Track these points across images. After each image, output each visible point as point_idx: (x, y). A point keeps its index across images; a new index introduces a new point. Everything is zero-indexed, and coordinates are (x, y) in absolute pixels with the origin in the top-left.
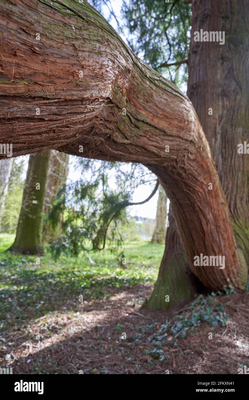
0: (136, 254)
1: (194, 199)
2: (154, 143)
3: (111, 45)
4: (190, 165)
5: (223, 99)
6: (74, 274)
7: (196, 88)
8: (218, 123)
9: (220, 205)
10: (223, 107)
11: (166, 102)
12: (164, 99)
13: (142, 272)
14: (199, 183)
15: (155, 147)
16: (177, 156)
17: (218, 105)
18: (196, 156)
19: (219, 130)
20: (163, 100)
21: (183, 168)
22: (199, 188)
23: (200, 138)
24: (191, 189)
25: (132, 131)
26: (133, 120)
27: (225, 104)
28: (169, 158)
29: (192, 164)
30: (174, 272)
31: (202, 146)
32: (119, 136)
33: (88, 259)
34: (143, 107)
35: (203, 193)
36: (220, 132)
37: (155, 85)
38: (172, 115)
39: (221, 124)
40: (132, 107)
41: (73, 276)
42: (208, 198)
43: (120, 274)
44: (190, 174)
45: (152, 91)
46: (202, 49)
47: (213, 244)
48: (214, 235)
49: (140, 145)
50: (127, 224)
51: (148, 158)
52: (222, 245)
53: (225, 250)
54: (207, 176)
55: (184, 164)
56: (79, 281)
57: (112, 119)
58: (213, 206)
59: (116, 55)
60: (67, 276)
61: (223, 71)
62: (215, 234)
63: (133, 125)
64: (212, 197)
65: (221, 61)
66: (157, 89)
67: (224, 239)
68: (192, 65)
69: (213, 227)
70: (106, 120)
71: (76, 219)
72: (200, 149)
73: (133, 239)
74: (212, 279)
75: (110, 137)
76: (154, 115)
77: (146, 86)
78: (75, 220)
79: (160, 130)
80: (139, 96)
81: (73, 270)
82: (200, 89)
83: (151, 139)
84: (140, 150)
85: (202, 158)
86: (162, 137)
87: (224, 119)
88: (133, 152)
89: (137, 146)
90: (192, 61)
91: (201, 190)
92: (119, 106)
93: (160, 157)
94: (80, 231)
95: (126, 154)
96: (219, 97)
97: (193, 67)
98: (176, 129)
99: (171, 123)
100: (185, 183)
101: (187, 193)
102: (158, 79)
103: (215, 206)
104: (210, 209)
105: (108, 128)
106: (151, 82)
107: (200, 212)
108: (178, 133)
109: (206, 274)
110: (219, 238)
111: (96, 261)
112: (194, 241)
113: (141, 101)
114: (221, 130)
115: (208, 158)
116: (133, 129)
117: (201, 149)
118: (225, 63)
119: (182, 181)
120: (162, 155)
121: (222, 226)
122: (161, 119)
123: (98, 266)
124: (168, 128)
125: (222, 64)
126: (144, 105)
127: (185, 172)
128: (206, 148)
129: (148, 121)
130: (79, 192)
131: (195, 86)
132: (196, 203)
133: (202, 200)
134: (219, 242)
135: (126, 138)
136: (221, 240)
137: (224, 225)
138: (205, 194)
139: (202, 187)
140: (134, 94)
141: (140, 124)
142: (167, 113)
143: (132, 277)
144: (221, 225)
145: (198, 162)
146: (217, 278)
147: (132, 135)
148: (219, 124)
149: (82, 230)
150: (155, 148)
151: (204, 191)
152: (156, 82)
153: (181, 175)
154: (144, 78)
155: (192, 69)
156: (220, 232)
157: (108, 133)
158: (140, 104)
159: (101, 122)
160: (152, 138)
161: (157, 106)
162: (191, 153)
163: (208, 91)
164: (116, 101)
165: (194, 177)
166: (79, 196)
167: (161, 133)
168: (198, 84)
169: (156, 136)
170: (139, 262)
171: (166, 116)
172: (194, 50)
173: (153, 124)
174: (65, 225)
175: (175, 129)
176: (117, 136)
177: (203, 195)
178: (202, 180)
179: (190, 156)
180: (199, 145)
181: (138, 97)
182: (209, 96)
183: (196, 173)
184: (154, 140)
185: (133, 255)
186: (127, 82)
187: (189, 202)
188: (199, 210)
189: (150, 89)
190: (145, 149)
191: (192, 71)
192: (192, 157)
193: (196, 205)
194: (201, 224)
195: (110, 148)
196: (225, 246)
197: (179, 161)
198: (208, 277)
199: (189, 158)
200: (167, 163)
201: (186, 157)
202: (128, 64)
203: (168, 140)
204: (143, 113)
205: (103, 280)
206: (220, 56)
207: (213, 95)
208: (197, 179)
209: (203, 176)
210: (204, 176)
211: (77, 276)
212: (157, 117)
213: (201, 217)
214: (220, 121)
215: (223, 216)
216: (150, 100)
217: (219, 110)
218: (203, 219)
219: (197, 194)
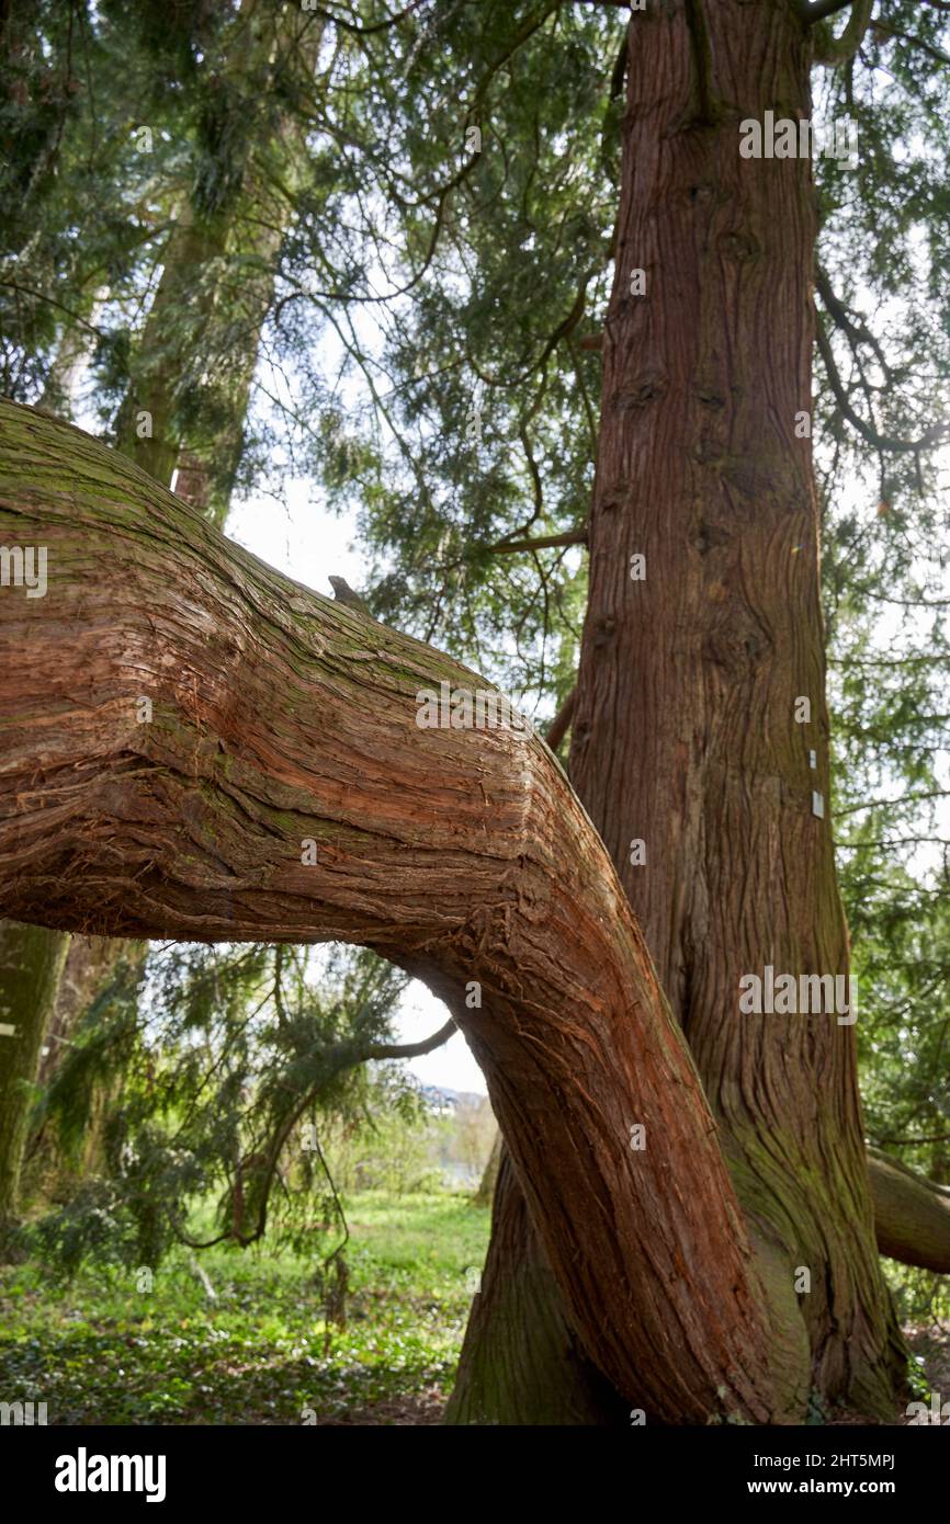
0: (407, 1255)
1: (560, 1067)
2: (355, 882)
3: (144, 578)
4: (530, 942)
5: (707, 672)
6: (133, 1346)
7: (612, 631)
8: (691, 758)
9: (665, 1087)
10: (710, 701)
11: (398, 735)
12: (391, 725)
13: (423, 1335)
14: (573, 1007)
15: (362, 891)
16: (468, 914)
17: (693, 696)
18: (553, 909)
19: (694, 783)
20: (385, 730)
21: (500, 953)
22: (573, 1025)
23: (568, 842)
24: (545, 1029)
25: (254, 845)
26: (253, 809)
27: (717, 689)
28: (431, 924)
29: (536, 940)
30: (522, 1348)
31: (576, 871)
32: (200, 866)
33: (197, 1278)
34: (296, 761)
35: (594, 1046)
36: (701, 791)
37: (353, 680)
38: (426, 777)
39: (704, 761)
40: (246, 767)
41: (129, 1357)
42: (615, 1062)
43: (326, 1345)
44: (531, 973)
45: (336, 702)
46: (635, 500)
47: (645, 1242)
48: (649, 1205)
49: (291, 889)
50: (366, 1127)
51: (342, 927)
52: (686, 1246)
53: (699, 1265)
54: (601, 979)
55: (504, 941)
56: (148, 1383)
57: (159, 812)
58: (638, 1091)
59: (164, 607)
60: (100, 1360)
61: (708, 577)
62: (652, 1201)
63: (254, 827)
64: (631, 1059)
65: (699, 544)
66: (360, 695)
67: (690, 1222)
68: (603, 551)
69: (641, 1175)
70: (123, 822)
71: (165, 1109)
72: (567, 883)
73: (407, 1183)
74: (657, 1387)
75: (157, 871)
76: (344, 787)
77: (305, 687)
78: (158, 1116)
79: (376, 835)
80: (277, 725)
81: (135, 1328)
82: (626, 637)
83: (335, 868)
84: (298, 907)
85: (579, 915)
86: (388, 857)
87: (714, 743)
88: (267, 914)
89: (284, 894)
90: (600, 535)
91: (581, 1033)
92: (185, 771)
93: (393, 922)
94: (171, 1159)
95: (241, 924)
96: (693, 667)
97: (606, 556)
98: (446, 825)
99: (421, 807)
100: (517, 1006)
101: (531, 1041)
102: (368, 655)
103: (646, 1092)
104: (625, 1104)
105: (141, 845)
106: (332, 671)
107: (587, 1116)
108: (458, 839)
109: (633, 1365)
110: (670, 1218)
111: (239, 1286)
112: (573, 1232)
113: (287, 743)
114: (704, 784)
115: (605, 913)
116: (256, 838)
117: (573, 883)
118: (714, 550)
119: (503, 998)
120: (396, 916)
121: (679, 1171)
122: (376, 796)
123: (246, 1306)
124: (408, 823)
125: (704, 552)
126: (298, 756)
127: (513, 967)
128: (597, 877)
129: (319, 807)
130: (180, 997)
131: (609, 624)
132: (566, 1080)
133: (590, 1069)
134: (668, 1235)
135: (231, 872)
136: (680, 1228)
137: (688, 1167)
138: (602, 1047)
139: (586, 1020)
140: (253, 722)
141: (284, 822)
142: (405, 773)
143: (373, 1361)
144: (673, 1165)
145: (561, 931)
146: (675, 1381)
147: (255, 861)
148: (697, 762)
149: (180, 1156)
150: (363, 898)
151: (598, 1036)
152: (357, 671)
153: (499, 977)
154: (303, 662)
155: (602, 564)
156: (669, 1194)
157: (147, 862)
158: (279, 752)
159: (105, 830)
160: (344, 862)
161: (359, 755)
162: (528, 900)
163: (654, 645)
164: (167, 754)
165: (551, 987)
166: (181, 1014)
167: (380, 843)
168: (621, 616)
169: (361, 855)
170: (416, 1291)
171: (397, 784)
172: (610, 501)
173: (339, 815)
174: (113, 1133)
175: (441, 827)
176: (191, 869)
177: (591, 1050)
178: (584, 997)
179: (524, 909)
180: (563, 870)
181: (271, 730)
182: (657, 660)
183: (558, 970)
184: (354, 870)
185: (397, 1257)
186: (222, 686)
187: (541, 1078)
188: (580, 1107)
189: (327, 696)
190: (320, 903)
191: (601, 570)
192: (534, 915)
193: (568, 1089)
194: (595, 1165)
195: (166, 908)
196: (695, 1248)
197: (483, 931)
198: (641, 1380)
199: (521, 918)
200: (433, 940)
201: (508, 914)
202: (229, 624)
203: (416, 867)
204: (296, 781)
205: (247, 1375)
206: (695, 526)
207: (672, 659)
208: (563, 994)
209: (585, 981)
210: (590, 981)
211: (144, 1359)
212: (358, 790)
213: (594, 1134)
214: (700, 752)
215: (679, 1132)
216: (326, 736)
217: (695, 715)
218: (601, 1144)
219: (568, 1049)
